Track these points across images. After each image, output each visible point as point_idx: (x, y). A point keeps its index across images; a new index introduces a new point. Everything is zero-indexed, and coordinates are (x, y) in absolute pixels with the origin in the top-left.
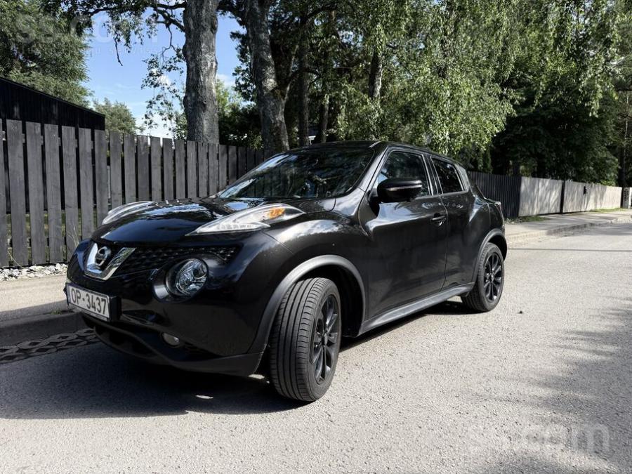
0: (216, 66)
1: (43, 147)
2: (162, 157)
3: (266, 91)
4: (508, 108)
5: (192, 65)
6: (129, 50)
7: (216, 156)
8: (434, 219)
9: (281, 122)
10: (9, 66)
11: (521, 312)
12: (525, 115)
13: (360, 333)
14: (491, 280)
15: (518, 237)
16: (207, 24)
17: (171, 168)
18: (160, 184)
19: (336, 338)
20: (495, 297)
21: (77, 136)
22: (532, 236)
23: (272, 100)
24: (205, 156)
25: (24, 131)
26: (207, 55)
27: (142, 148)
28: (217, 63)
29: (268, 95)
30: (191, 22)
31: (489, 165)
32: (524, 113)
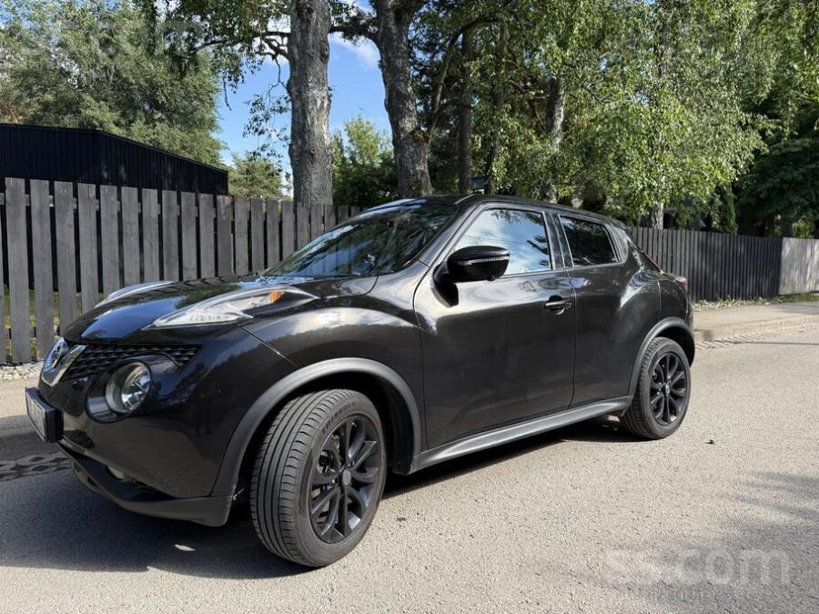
0: (329, 105)
1: (98, 213)
2: (249, 222)
3: (405, 133)
4: (754, 140)
5: (298, 104)
6: (234, 89)
7: (320, 219)
8: (548, 304)
9: (423, 173)
10: (131, 118)
11: (711, 442)
12: (796, 150)
13: (413, 470)
14: (665, 393)
15: (766, 325)
16: (315, 51)
17: (261, 235)
18: (246, 256)
19: (377, 475)
20: (673, 419)
21: (140, 199)
22: (791, 323)
23: (411, 144)
24: (307, 219)
25: (76, 195)
26: (315, 92)
27: (223, 211)
28: (330, 101)
29: (407, 138)
30: (296, 51)
31: (732, 222)
32: (796, 146)
